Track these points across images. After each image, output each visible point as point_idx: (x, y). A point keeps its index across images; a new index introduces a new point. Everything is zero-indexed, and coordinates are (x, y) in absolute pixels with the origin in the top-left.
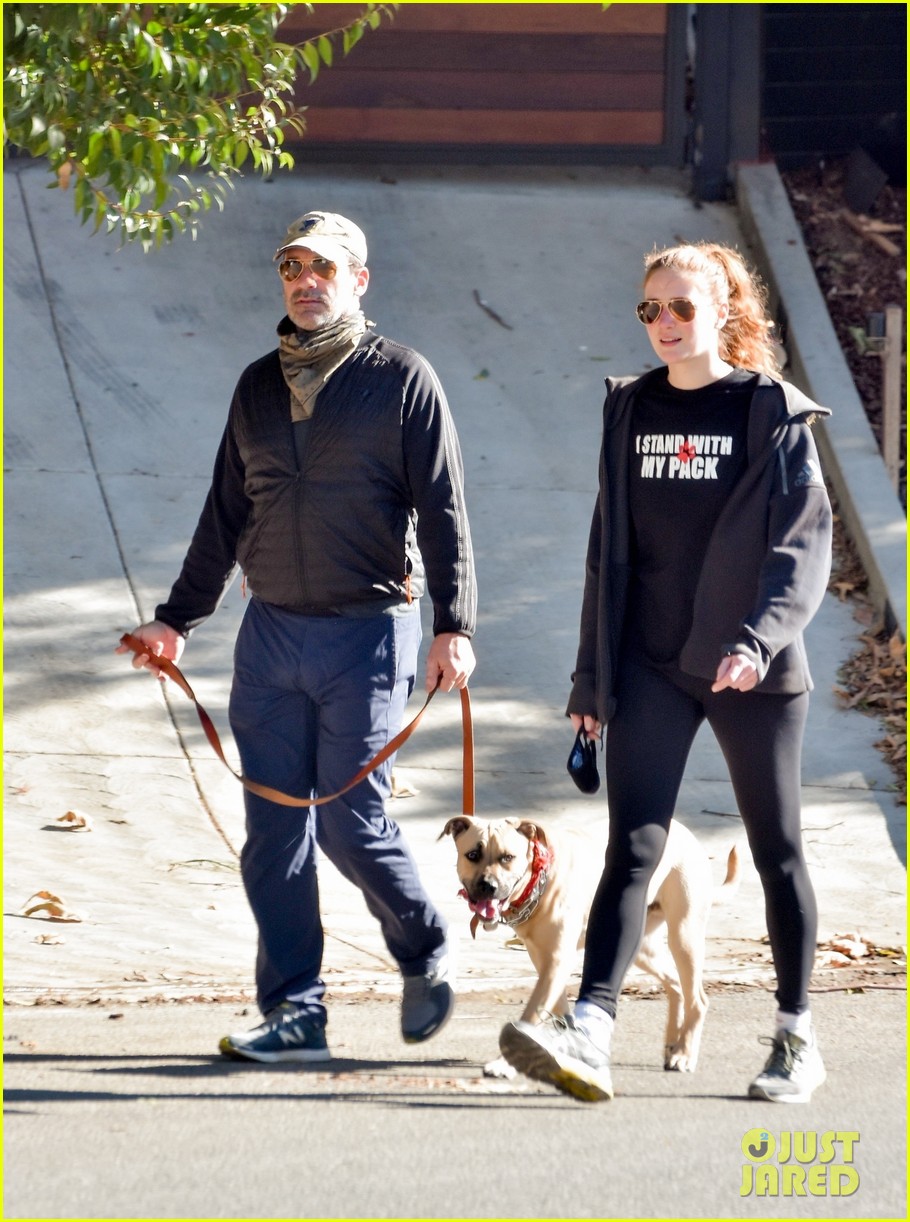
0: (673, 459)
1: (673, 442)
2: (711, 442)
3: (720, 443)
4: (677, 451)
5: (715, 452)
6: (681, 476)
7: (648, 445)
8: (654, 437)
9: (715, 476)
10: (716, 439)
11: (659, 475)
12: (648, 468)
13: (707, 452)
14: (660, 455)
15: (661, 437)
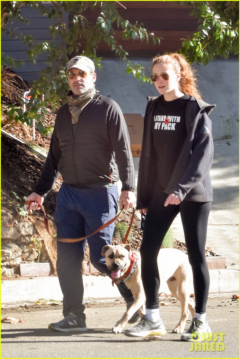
0: (163, 123)
1: (163, 118)
2: (174, 118)
3: (176, 118)
4: (164, 121)
5: (175, 121)
6: (165, 129)
7: (157, 119)
8: (158, 116)
9: (174, 129)
10: (175, 117)
11: (159, 129)
12: (156, 126)
13: (172, 121)
14: (160, 122)
15: (160, 116)
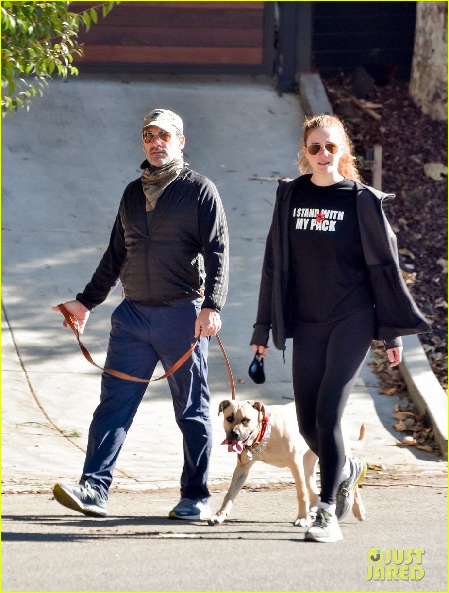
0: (313, 220)
1: (314, 212)
2: (333, 214)
3: (337, 214)
4: (315, 216)
5: (335, 218)
6: (317, 229)
7: (300, 213)
8: (303, 210)
9: (334, 230)
10: (336, 212)
11: (305, 228)
12: (299, 225)
13: (331, 218)
14: (307, 218)
15: (307, 209)
